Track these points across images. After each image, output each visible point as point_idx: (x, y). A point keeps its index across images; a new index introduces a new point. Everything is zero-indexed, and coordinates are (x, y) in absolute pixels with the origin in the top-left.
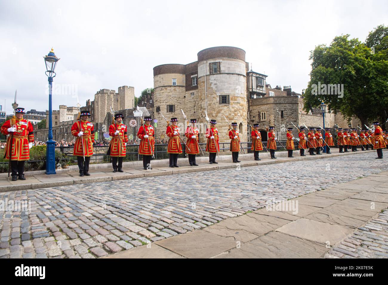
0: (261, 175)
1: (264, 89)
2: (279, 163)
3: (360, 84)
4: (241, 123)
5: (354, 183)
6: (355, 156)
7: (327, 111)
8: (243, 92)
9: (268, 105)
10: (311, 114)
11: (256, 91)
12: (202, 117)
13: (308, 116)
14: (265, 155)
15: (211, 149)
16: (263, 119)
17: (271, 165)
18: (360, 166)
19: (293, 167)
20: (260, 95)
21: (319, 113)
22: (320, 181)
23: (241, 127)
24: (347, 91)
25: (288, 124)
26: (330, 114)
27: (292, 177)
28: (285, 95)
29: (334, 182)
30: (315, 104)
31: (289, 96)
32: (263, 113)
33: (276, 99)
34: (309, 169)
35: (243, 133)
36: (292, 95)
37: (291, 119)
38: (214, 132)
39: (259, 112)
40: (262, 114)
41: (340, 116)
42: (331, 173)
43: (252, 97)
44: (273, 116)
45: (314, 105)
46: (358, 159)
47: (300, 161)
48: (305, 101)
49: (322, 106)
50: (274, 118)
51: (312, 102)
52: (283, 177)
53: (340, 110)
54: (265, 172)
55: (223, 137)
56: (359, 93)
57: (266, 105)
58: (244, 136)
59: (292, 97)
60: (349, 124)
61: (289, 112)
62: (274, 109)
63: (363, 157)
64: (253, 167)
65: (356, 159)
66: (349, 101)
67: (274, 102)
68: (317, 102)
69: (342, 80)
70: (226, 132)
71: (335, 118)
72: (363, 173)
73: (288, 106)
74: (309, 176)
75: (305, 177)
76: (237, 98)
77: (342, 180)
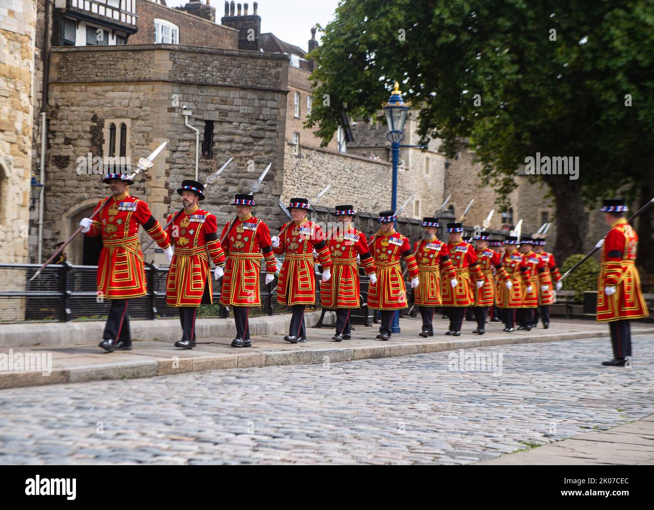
0: (76, 427)
2: (175, 373)
3: (564, 26)
7: (414, 138)
9: (143, 87)
10: (343, 149)
11: (87, 8)
13: (326, 158)
17: (136, 384)
18: (533, 395)
19: (240, 392)
20: (107, 33)
21: (376, 147)
24: (509, 53)
26: (427, 154)
27: (227, 440)
28: (229, 44)
30: (361, 100)
31: (245, 52)
32: (118, 123)
33: (183, 59)
34: (311, 403)
36: (262, 50)
39: (94, 118)
40: (113, 128)
41: (468, 167)
43: (67, 36)
44: (164, 142)
45: (359, 104)
46: (529, 365)
47: (275, 369)
48: (320, 84)
49: (391, 113)
50: (167, 154)
51: (348, 92)
52: (186, 435)
53: (471, 140)
54: (100, 413)
57: (131, 88)
59: (259, 57)
60: (504, 209)
61: (243, 130)
62: (172, 110)
64: (43, 389)
65: (519, 365)
66: (512, 102)
67: (173, 72)
68: (372, 92)
71: (447, 177)
72: (543, 427)
73: (238, 102)
74: (308, 435)
75: (287, 441)
77: (451, 455)
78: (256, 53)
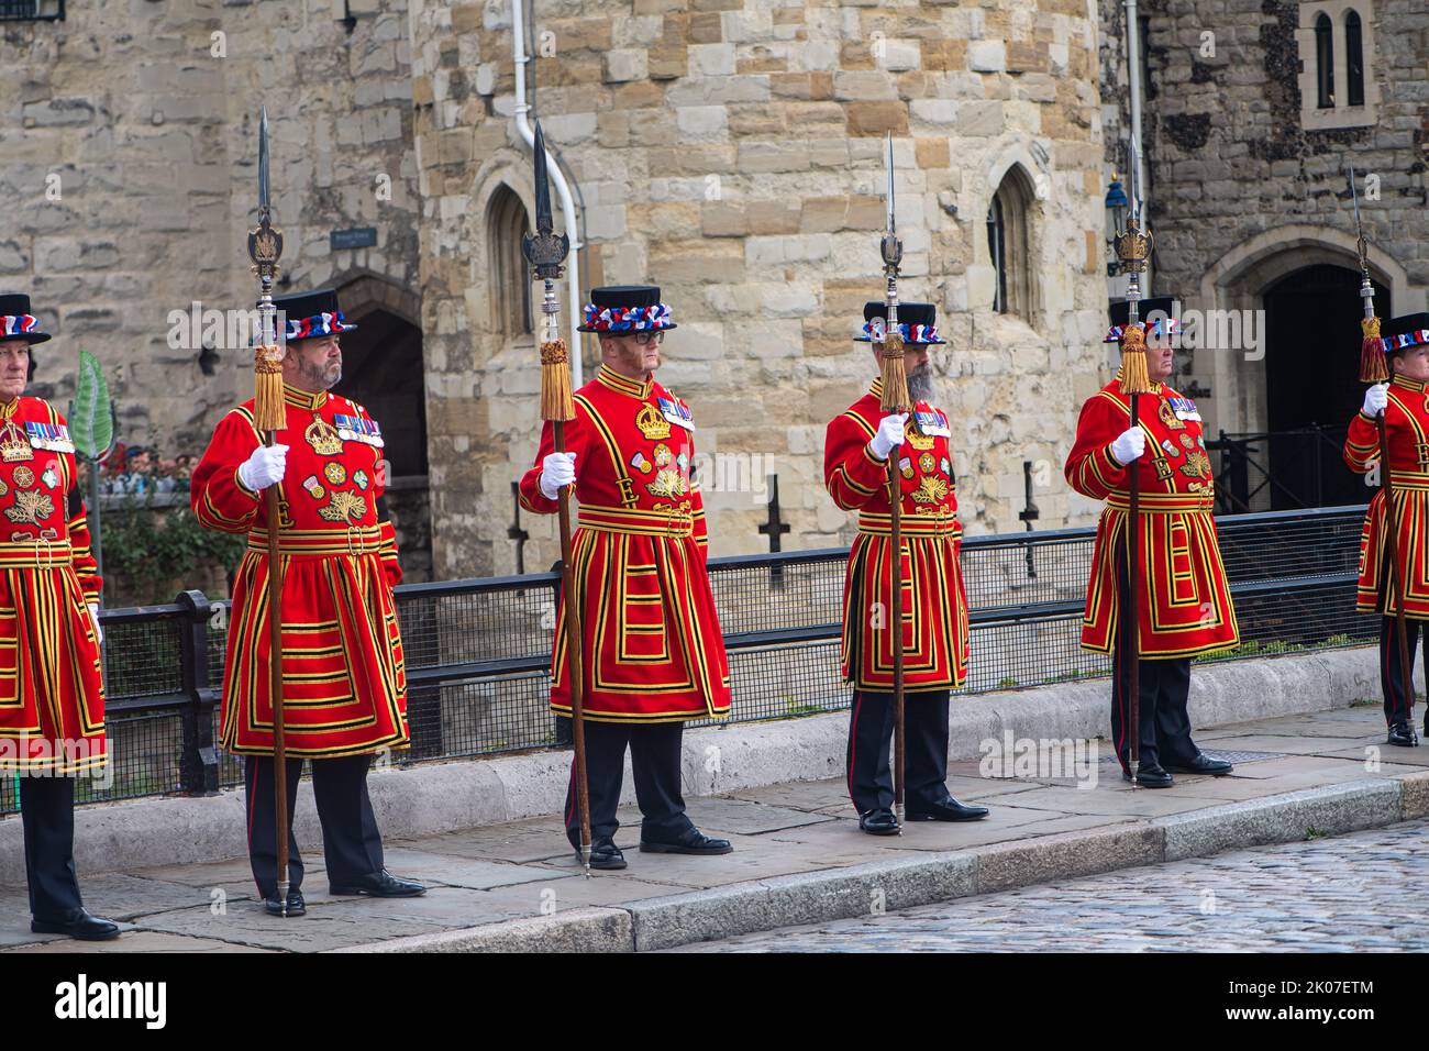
4: (1016, 179)
12: (459, 89)
14: (1288, 689)
15: (612, 672)
16: (1325, 103)
23: (1012, 232)
32: (1336, 11)
35: (1051, 318)
38: (651, 458)
39: (1270, 5)
40: (1323, 26)
55: (765, 379)
58: (1058, 355)
70: (810, 303)
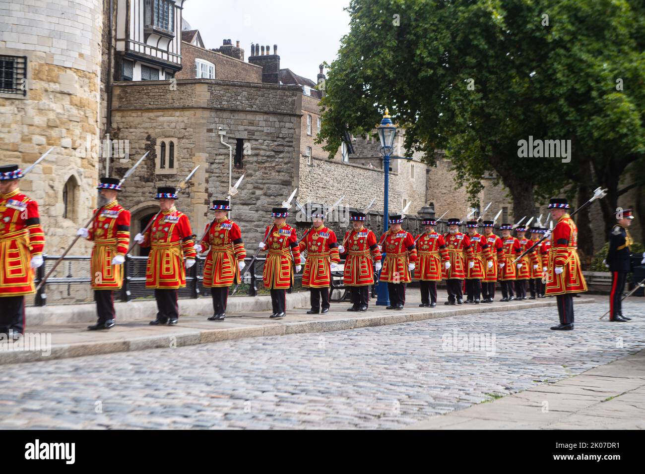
0: (135, 389)
1: (176, 45)
2: (214, 341)
3: (517, 62)
4: (72, 180)
5: (475, 415)
6: (487, 319)
7: (399, 148)
8: (86, 51)
9: (187, 113)
10: (346, 159)
11: (142, 51)
13: (333, 167)
18: (497, 355)
19: (265, 357)
20: (157, 70)
21: (372, 158)
22: (355, 409)
23: (70, 195)
25: (258, 192)
26: (412, 163)
27: (256, 397)
28: (254, 77)
29: (405, 413)
30: (360, 121)
31: (268, 85)
32: (167, 141)
33: (218, 91)
34: (322, 364)
36: (281, 83)
37: (273, 174)
39: (148, 138)
40: (163, 145)
41: (445, 173)
42: (399, 380)
43: (126, 73)
44: (204, 156)
45: (358, 125)
47: (293, 336)
48: (327, 109)
49: (383, 132)
50: (207, 165)
51: (350, 115)
52: (223, 394)
53: (446, 152)
54: (154, 376)
56: (512, 94)
57: (178, 113)
59: (278, 89)
61: (266, 146)
62: (210, 131)
63: (512, 325)
64: (108, 356)
66: (478, 121)
67: (211, 101)
68: (368, 115)
69: (460, 41)
71: (428, 180)
72: (505, 382)
73: (262, 124)
74: (319, 392)
75: (303, 396)
76: (62, 73)
77: (432, 406)
78: (276, 85)
